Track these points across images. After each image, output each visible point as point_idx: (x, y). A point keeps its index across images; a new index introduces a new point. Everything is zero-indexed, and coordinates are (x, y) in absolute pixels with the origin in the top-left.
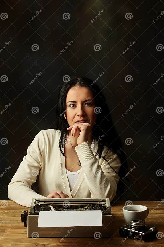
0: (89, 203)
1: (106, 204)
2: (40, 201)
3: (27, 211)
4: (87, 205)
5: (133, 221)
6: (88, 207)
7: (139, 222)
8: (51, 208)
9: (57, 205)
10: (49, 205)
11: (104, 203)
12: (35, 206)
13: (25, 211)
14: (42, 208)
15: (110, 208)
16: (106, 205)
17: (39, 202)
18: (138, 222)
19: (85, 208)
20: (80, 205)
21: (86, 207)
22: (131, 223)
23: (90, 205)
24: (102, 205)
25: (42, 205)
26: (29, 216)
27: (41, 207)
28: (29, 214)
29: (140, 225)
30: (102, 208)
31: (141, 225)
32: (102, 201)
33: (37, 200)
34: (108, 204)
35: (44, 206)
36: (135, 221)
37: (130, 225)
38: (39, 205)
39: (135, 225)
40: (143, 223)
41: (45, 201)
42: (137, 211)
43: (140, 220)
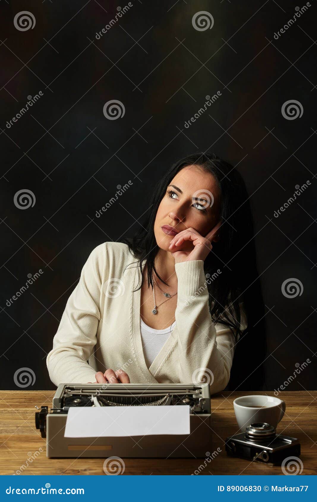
0: (167, 393)
1: (201, 393)
2: (73, 389)
3: (47, 407)
4: (164, 396)
5: (252, 425)
6: (166, 399)
7: (263, 428)
8: (93, 402)
9: (106, 396)
10: (91, 396)
11: (197, 391)
12: (63, 397)
13: (42, 407)
14: (75, 402)
15: (208, 402)
16: (200, 395)
17: (71, 390)
18: (261, 428)
19: (160, 401)
20: (152, 397)
21: (163, 400)
22: (248, 429)
23: (170, 396)
24: (194, 396)
25: (76, 396)
26: (50, 417)
27: (74, 399)
28: (50, 413)
29: (265, 433)
30: (192, 402)
31: (267, 434)
32: (195, 389)
33: (68, 386)
34: (205, 394)
35: (80, 398)
36: (255, 425)
37: (246, 433)
38: (72, 395)
39: (256, 432)
40: (271, 430)
41: (83, 389)
42: (261, 407)
43: (266, 424)
